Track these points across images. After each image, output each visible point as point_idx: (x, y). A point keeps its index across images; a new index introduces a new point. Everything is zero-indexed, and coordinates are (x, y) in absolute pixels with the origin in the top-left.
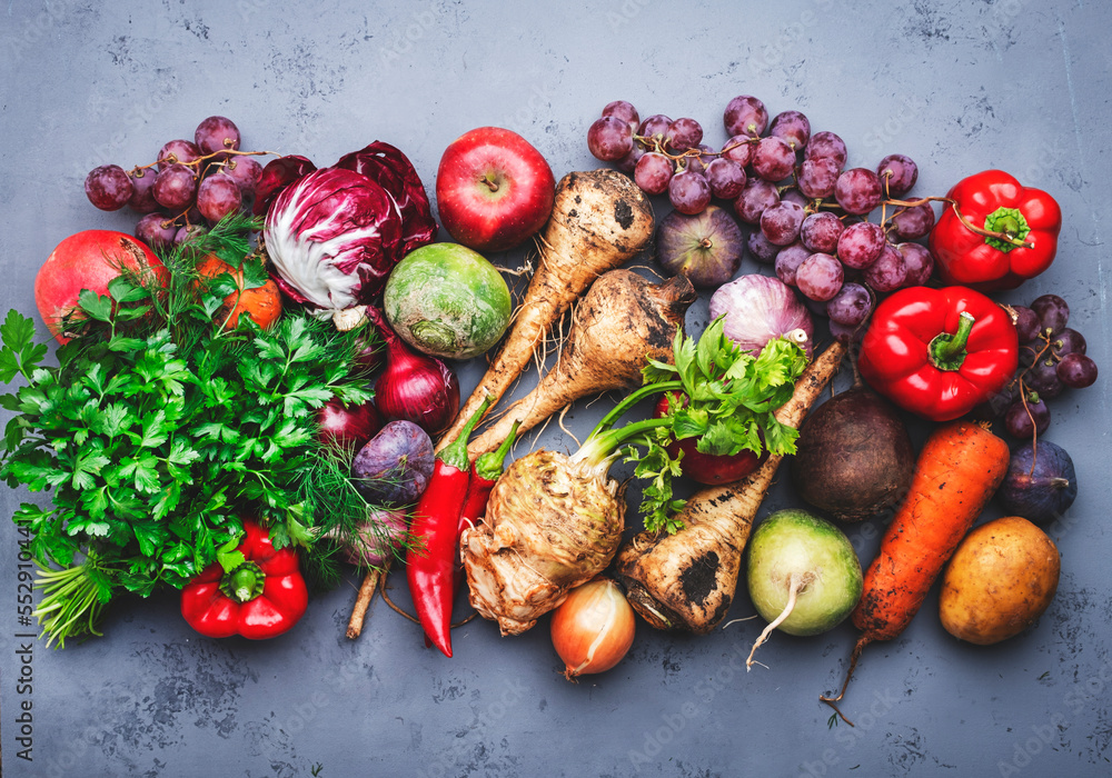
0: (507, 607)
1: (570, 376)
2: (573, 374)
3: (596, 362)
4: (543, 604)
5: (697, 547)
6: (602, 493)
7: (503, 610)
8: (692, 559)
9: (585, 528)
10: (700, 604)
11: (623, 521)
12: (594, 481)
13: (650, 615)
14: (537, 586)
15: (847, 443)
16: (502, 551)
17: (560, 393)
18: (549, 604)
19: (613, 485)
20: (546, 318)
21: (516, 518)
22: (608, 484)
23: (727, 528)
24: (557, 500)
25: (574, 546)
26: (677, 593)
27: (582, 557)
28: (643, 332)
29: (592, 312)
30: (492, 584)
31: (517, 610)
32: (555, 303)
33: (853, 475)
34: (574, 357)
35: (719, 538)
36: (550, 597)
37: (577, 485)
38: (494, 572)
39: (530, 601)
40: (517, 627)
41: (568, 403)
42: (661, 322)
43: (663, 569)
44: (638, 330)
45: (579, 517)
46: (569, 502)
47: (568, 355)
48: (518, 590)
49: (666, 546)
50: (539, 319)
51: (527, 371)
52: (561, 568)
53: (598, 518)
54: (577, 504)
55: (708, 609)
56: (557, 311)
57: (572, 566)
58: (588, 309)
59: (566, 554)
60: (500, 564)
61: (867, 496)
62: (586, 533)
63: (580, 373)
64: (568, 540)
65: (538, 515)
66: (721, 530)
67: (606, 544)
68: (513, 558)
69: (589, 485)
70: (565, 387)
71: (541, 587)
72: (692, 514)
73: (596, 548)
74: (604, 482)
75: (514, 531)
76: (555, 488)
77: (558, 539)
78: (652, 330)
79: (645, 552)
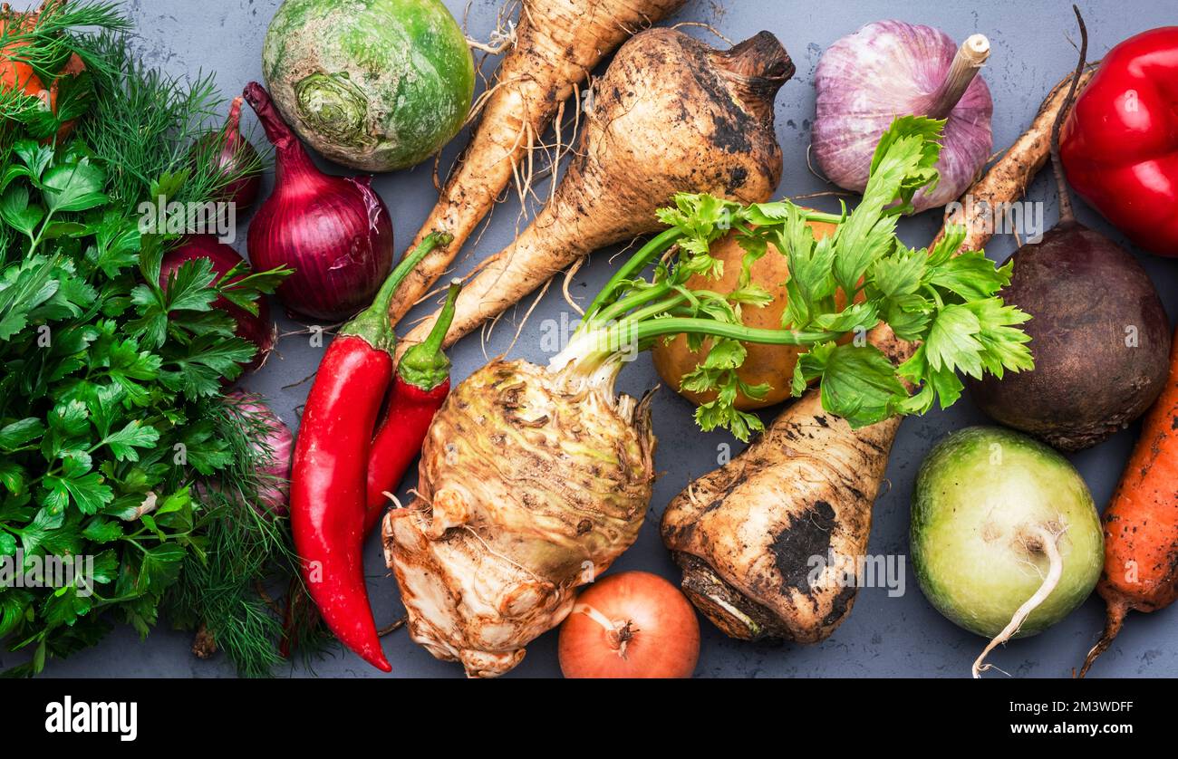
0: (471, 630)
1: (580, 210)
2: (585, 206)
3: (626, 181)
4: (531, 617)
5: (797, 494)
6: (608, 417)
7: (466, 638)
8: (790, 515)
9: (583, 477)
10: (806, 591)
11: (649, 461)
12: (592, 397)
13: (721, 615)
14: (515, 586)
15: (1063, 313)
16: (450, 534)
17: (565, 238)
18: (544, 618)
19: (627, 404)
20: (533, 109)
21: (466, 473)
22: (617, 403)
23: (847, 461)
24: (531, 434)
25: (570, 509)
26: (767, 574)
27: (585, 528)
28: (704, 125)
29: (617, 95)
30: (440, 595)
31: (489, 633)
32: (547, 83)
33: (1077, 366)
34: (588, 176)
35: (834, 478)
36: (541, 604)
37: (563, 407)
38: (441, 572)
39: (508, 613)
40: (492, 664)
41: (577, 257)
42: (734, 110)
43: (741, 534)
44: (696, 122)
45: (572, 460)
46: (551, 434)
47: (576, 174)
48: (486, 596)
49: (745, 495)
50: (520, 110)
51: (502, 203)
52: (553, 549)
53: (606, 459)
54: (566, 438)
55: (821, 599)
56: (551, 96)
57: (571, 545)
58: (611, 91)
59: (557, 524)
60: (448, 556)
61: (1103, 400)
62: (587, 484)
63: (597, 203)
64: (559, 500)
65: (502, 463)
66: (837, 465)
67: (624, 502)
68: (471, 545)
69: (583, 405)
70: (572, 229)
71: (523, 587)
72: (785, 441)
73: (608, 509)
74: (610, 399)
75: (466, 495)
76: (527, 415)
77: (541, 500)
78: (719, 122)
79: (709, 509)
